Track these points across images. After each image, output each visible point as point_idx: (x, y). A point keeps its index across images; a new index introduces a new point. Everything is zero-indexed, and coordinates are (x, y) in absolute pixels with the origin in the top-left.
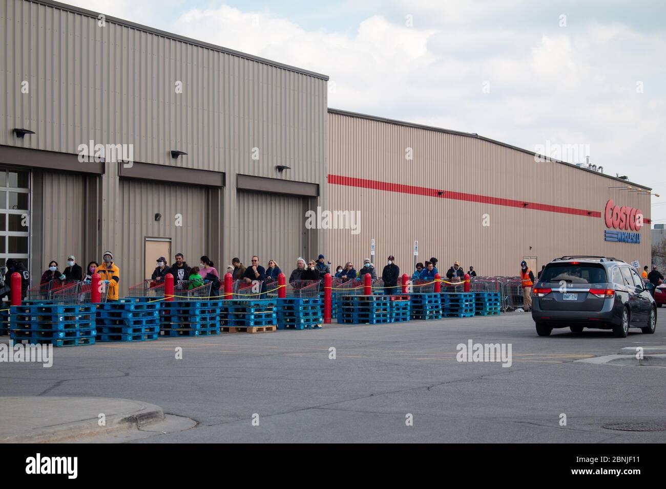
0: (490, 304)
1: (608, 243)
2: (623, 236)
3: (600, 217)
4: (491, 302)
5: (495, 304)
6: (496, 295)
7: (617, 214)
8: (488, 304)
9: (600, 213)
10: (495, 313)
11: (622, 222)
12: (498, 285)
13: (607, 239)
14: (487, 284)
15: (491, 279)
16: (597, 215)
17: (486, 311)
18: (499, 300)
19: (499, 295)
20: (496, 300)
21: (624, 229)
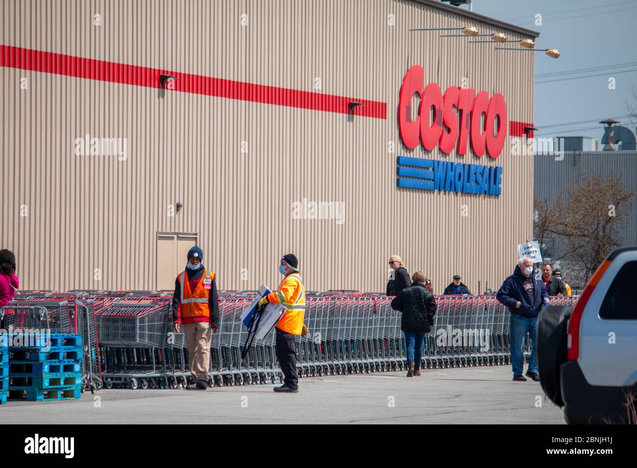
0: (53, 369)
1: (407, 194)
2: (451, 174)
3: (383, 115)
4: (55, 362)
5: (69, 368)
6: (70, 342)
7: (434, 107)
8: (46, 368)
9: (384, 105)
10: (67, 394)
11: (449, 131)
12: (78, 312)
13: (404, 181)
14: (44, 312)
15: (59, 297)
16: (377, 110)
17: (41, 389)
18: (80, 355)
19: (79, 341)
20: (71, 355)
21: (454, 151)
